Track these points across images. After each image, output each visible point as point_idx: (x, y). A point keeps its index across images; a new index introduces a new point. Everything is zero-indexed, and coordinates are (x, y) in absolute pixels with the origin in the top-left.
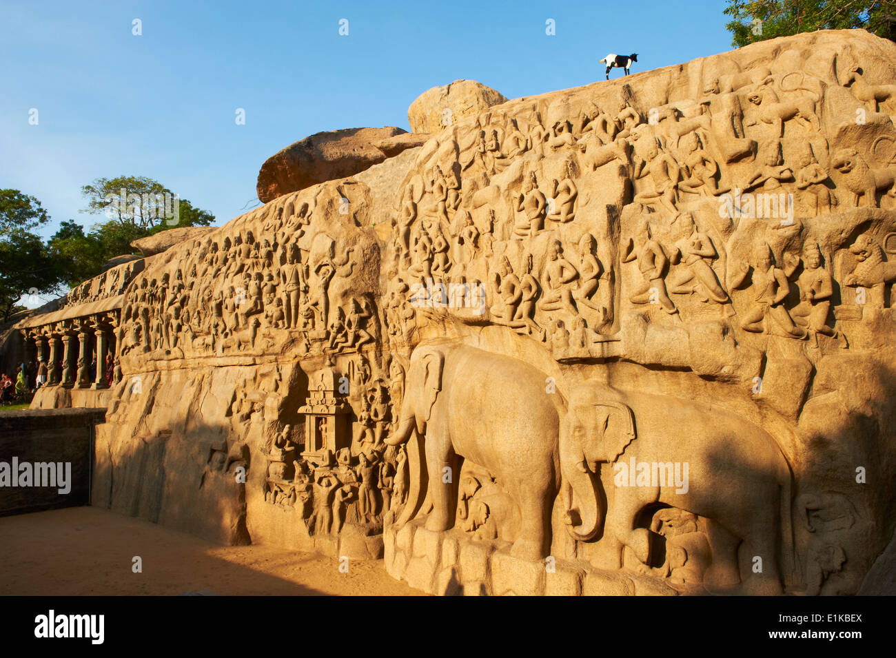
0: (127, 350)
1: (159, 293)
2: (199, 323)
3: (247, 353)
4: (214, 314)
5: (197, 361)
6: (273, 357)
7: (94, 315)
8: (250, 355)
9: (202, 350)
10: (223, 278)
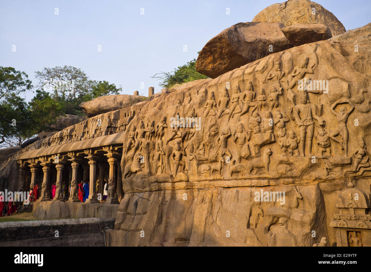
0: (129, 175)
1: (159, 131)
2: (204, 153)
3: (261, 176)
4: (222, 146)
5: (203, 183)
6: (291, 180)
7: (89, 149)
8: (264, 178)
9: (208, 174)
10: (227, 119)
